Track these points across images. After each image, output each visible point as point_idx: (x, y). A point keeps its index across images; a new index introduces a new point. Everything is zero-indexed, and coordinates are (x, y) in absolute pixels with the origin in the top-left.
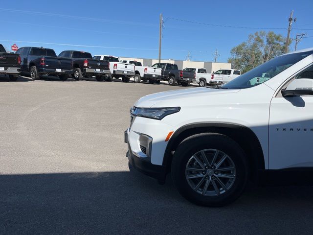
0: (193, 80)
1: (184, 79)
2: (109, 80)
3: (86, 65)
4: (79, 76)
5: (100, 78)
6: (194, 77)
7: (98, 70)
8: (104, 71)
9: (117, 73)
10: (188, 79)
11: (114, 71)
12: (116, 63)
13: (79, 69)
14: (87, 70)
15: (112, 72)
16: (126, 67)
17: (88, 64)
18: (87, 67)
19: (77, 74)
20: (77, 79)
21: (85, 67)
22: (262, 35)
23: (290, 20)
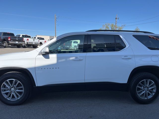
0: (70, 47)
1: (66, 46)
2: (24, 47)
3: (9, 39)
4: (6, 45)
5: (19, 46)
6: (71, 45)
7: (17, 42)
8: (20, 43)
9: (29, 43)
10: (68, 46)
11: (27, 43)
12: (28, 38)
13: (6, 42)
14: (10, 42)
15: (26, 43)
16: (34, 40)
17: (10, 39)
18: (10, 41)
19: (5, 44)
20: (5, 47)
21: (9, 41)
22: (108, 25)
23: (116, 19)
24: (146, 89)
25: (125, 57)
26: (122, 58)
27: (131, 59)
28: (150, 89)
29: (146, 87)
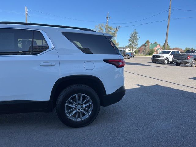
22: (102, 26)
23: (107, 17)
24: (79, 107)
25: (45, 62)
26: (40, 64)
27: (54, 65)
28: (85, 107)
29: (78, 105)
